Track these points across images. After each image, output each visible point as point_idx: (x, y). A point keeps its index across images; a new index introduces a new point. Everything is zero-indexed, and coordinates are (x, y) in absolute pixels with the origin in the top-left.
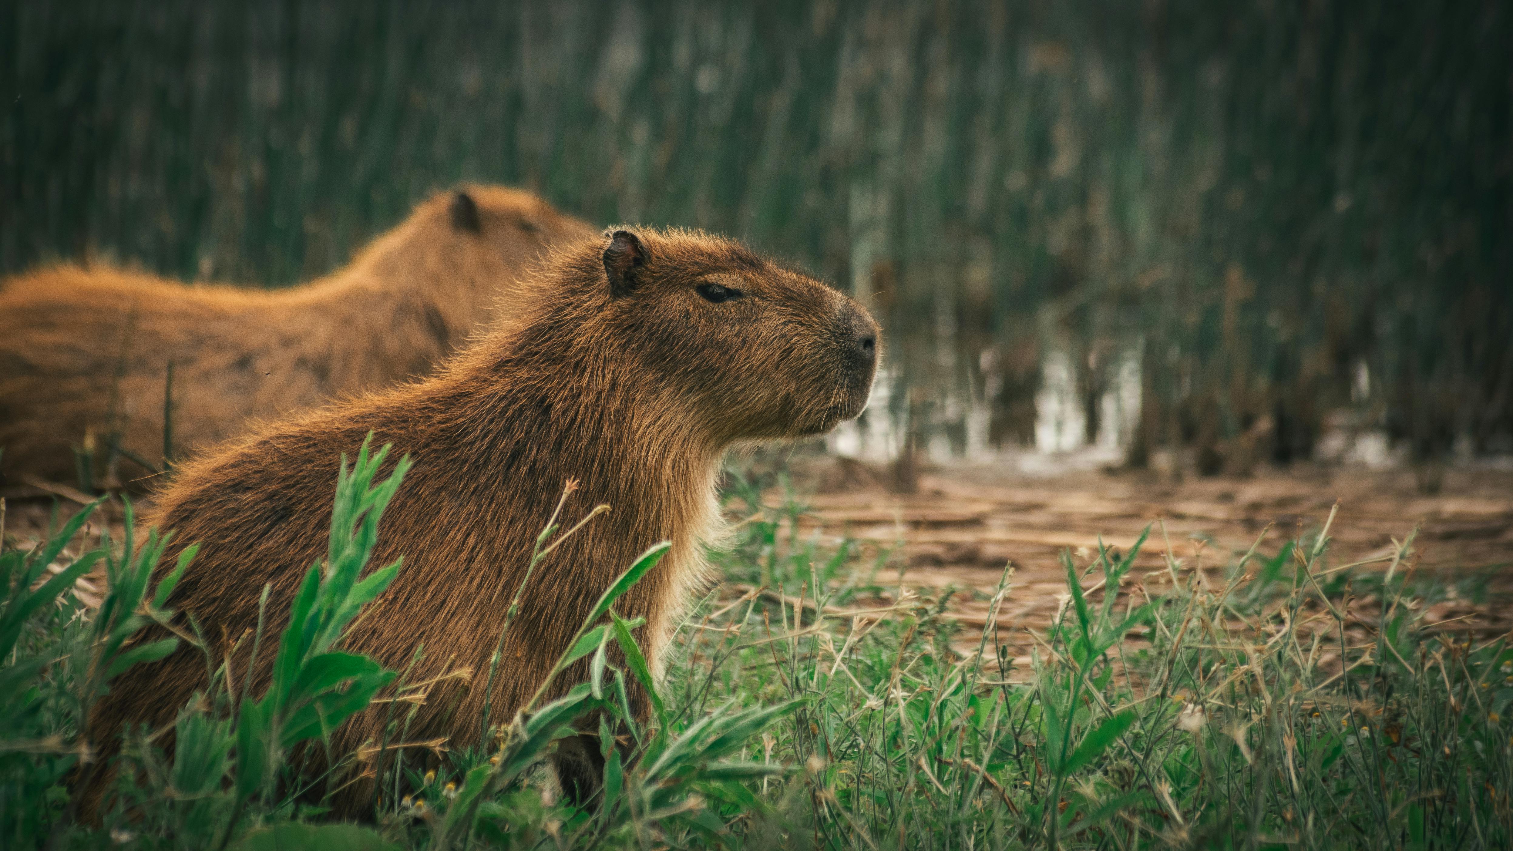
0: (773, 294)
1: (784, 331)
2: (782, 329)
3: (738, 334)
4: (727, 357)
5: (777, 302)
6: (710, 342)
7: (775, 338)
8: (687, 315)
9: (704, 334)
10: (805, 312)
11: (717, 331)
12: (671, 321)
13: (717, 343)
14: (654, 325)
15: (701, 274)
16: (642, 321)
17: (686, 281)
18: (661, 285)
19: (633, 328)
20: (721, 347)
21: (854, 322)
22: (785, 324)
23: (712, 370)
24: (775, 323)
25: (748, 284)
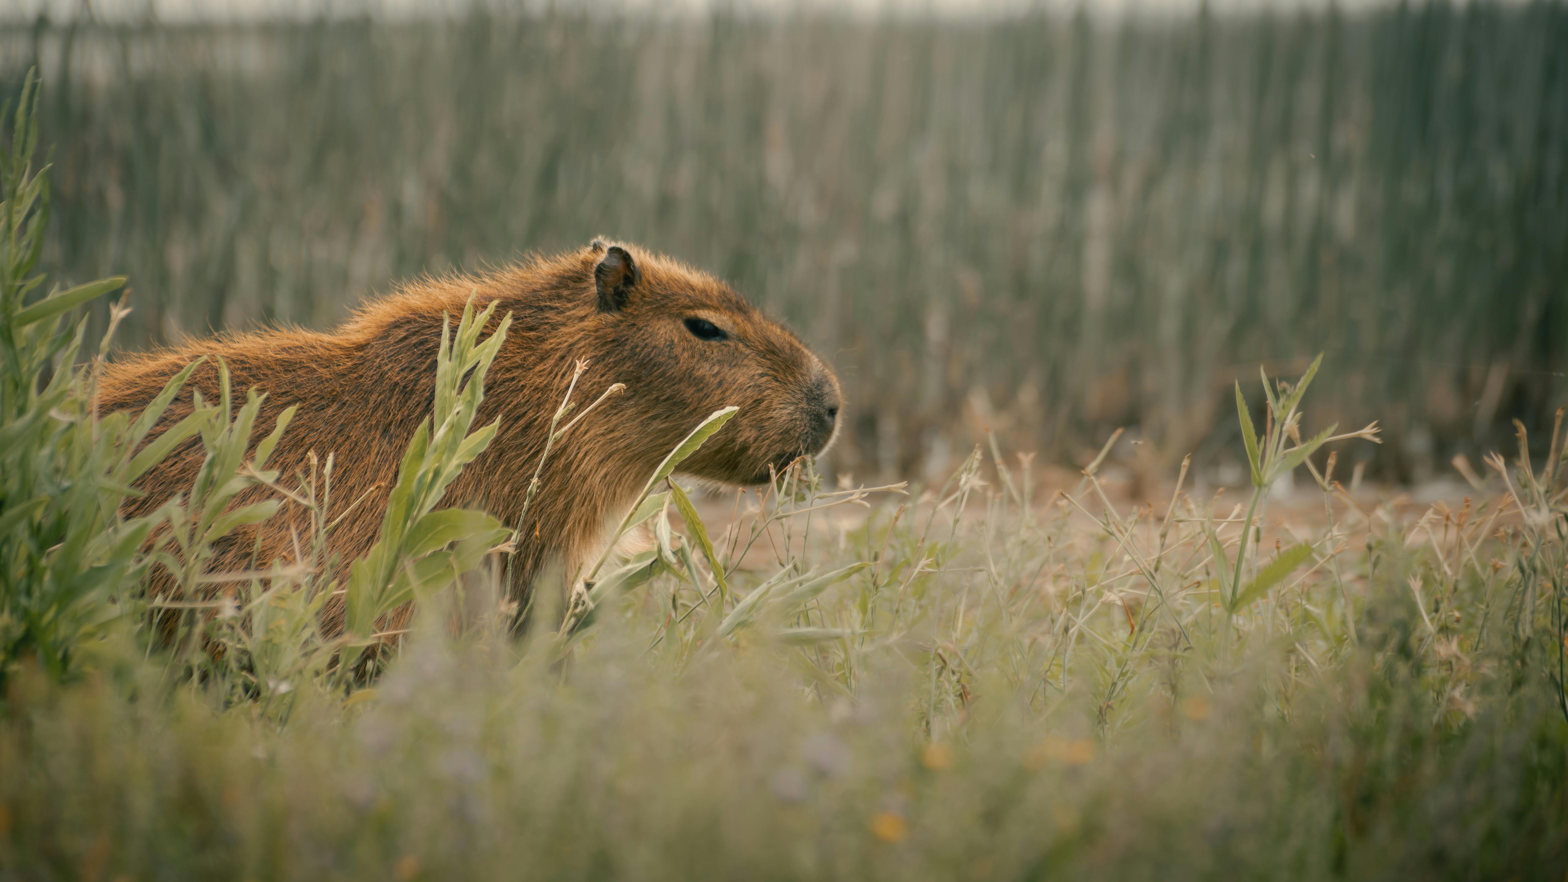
0: (757, 343)
1: (758, 382)
2: (757, 380)
3: (715, 375)
4: (701, 394)
5: (759, 353)
6: (689, 377)
7: (750, 387)
8: (672, 344)
9: (684, 368)
10: (783, 369)
11: (697, 367)
12: (655, 347)
13: (695, 379)
14: (637, 346)
15: (690, 308)
16: (627, 339)
17: (675, 311)
18: (650, 310)
19: (616, 343)
20: (697, 385)
21: (826, 389)
22: (762, 375)
23: (683, 404)
24: (752, 373)
25: (736, 328)
